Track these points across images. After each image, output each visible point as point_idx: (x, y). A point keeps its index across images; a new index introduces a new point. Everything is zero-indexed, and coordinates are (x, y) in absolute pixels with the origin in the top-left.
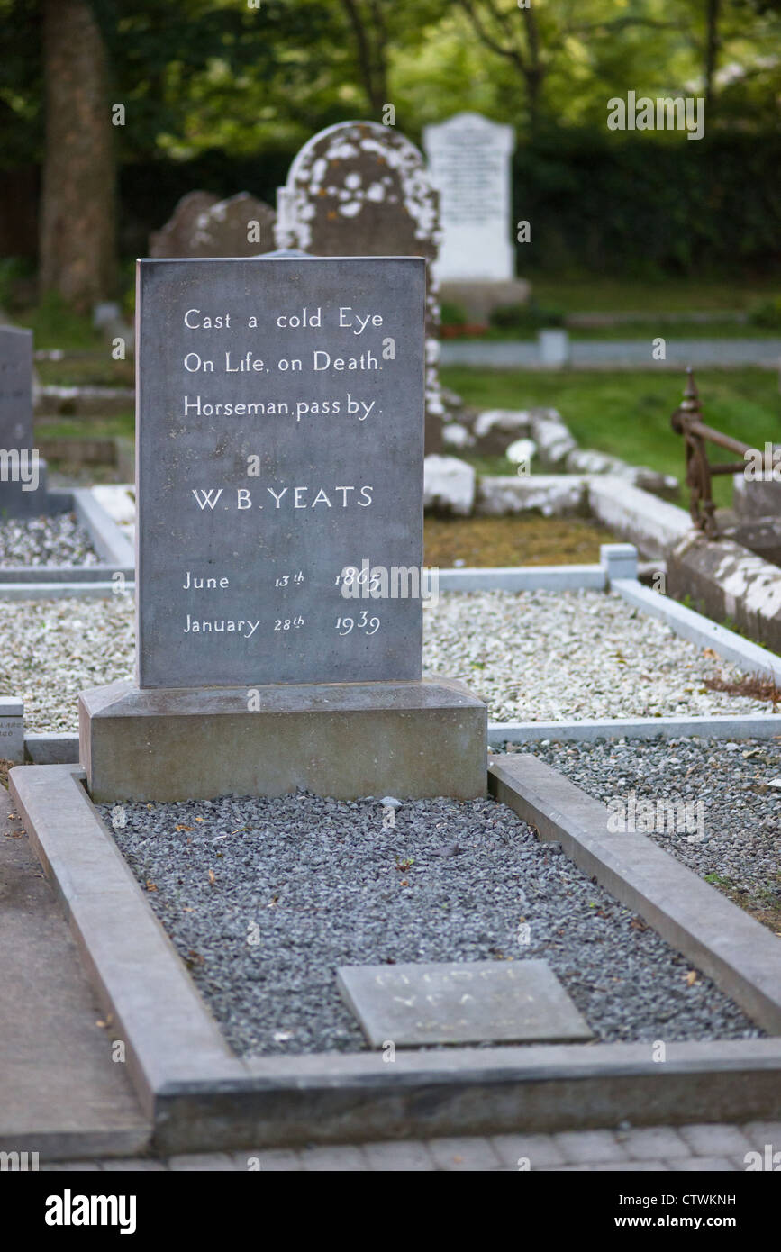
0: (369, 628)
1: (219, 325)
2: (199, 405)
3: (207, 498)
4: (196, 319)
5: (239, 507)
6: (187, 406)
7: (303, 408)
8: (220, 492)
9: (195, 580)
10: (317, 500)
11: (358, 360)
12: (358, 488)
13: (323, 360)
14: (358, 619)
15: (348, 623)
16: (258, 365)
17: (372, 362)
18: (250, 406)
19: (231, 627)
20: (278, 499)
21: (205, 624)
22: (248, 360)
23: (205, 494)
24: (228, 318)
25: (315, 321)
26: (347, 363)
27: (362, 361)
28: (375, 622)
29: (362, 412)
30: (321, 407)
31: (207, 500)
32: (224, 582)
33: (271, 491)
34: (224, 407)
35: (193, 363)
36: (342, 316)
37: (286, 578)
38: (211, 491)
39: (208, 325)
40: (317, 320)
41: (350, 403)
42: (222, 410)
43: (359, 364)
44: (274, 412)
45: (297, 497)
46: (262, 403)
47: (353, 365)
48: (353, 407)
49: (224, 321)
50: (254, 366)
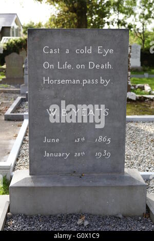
0: (106, 156)
1: (55, 52)
2: (49, 80)
4: (48, 50)
6: (44, 80)
7: (85, 82)
9: (48, 139)
11: (104, 65)
13: (92, 65)
14: (103, 153)
15: (100, 154)
16: (69, 66)
17: (109, 66)
18: (66, 81)
19: (60, 155)
21: (51, 154)
22: (66, 65)
24: (58, 50)
25: (89, 51)
26: (100, 66)
27: (106, 65)
28: (109, 154)
29: (105, 83)
30: (91, 82)
32: (57, 140)
35: (46, 66)
36: (98, 49)
37: (79, 139)
39: (51, 52)
40: (90, 51)
41: (101, 80)
42: (57, 82)
43: (105, 67)
44: (75, 83)
46: (70, 79)
47: (103, 67)
48: (102, 82)
49: (57, 51)
50: (68, 67)
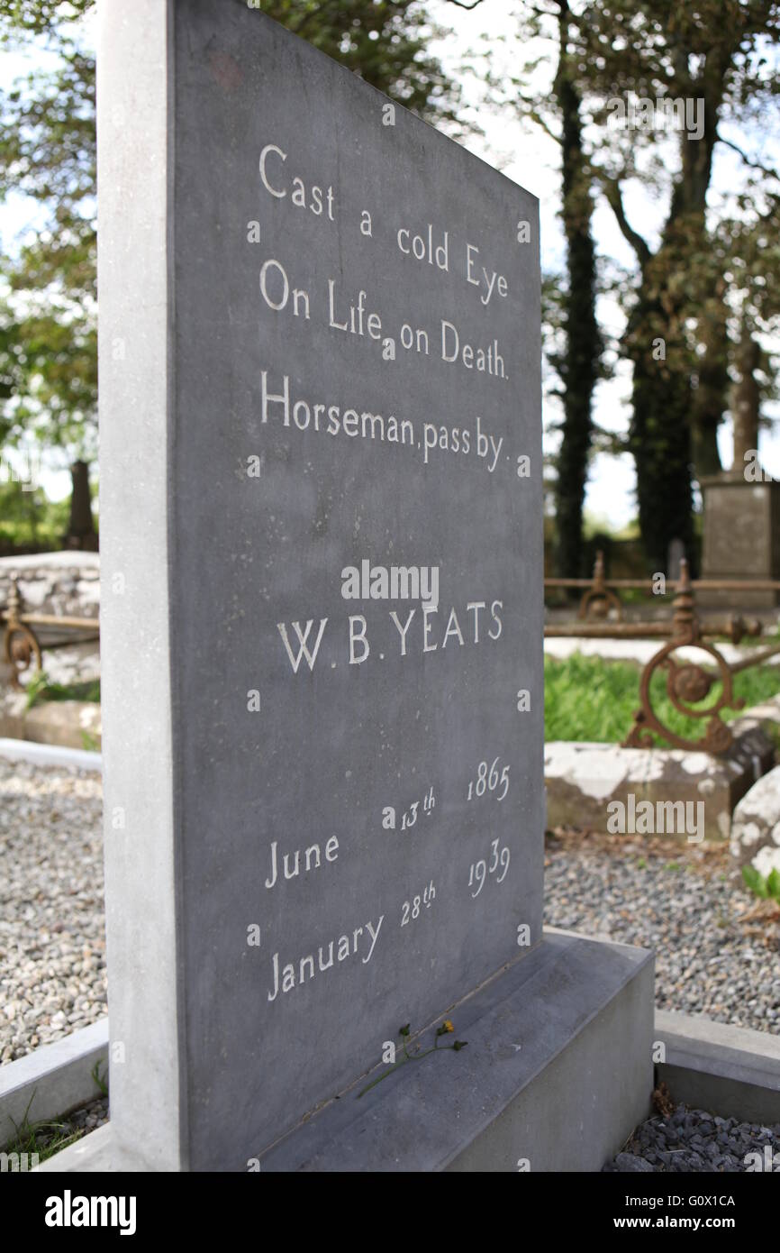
0: (499, 870)
1: (317, 207)
2: (286, 400)
3: (303, 641)
4: (283, 175)
5: (353, 661)
6: (265, 398)
7: (430, 436)
8: (323, 623)
9: (286, 858)
10: (448, 633)
11: (486, 355)
12: (488, 605)
13: (452, 343)
14: (490, 858)
15: (480, 870)
16: (374, 325)
17: (499, 364)
18: (365, 417)
19: (343, 950)
20: (403, 632)
21: (303, 963)
22: (361, 310)
23: (298, 631)
24: (330, 196)
25: (442, 258)
26: (476, 356)
27: (490, 357)
28: (505, 857)
29: (491, 455)
30: (450, 439)
31: (303, 649)
32: (331, 847)
33: (394, 615)
34: (326, 411)
35: (275, 288)
36: (470, 262)
37: (414, 806)
38: (309, 624)
39: (299, 197)
40: (444, 257)
41: (479, 437)
43: (487, 365)
44: (395, 439)
45: (427, 628)
46: (381, 414)
47: (481, 362)
48: (482, 445)
49: (325, 202)
50: (370, 325)
